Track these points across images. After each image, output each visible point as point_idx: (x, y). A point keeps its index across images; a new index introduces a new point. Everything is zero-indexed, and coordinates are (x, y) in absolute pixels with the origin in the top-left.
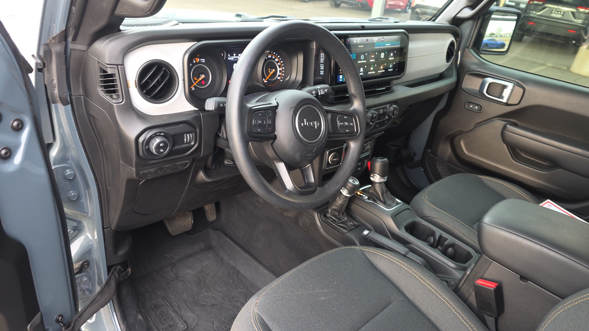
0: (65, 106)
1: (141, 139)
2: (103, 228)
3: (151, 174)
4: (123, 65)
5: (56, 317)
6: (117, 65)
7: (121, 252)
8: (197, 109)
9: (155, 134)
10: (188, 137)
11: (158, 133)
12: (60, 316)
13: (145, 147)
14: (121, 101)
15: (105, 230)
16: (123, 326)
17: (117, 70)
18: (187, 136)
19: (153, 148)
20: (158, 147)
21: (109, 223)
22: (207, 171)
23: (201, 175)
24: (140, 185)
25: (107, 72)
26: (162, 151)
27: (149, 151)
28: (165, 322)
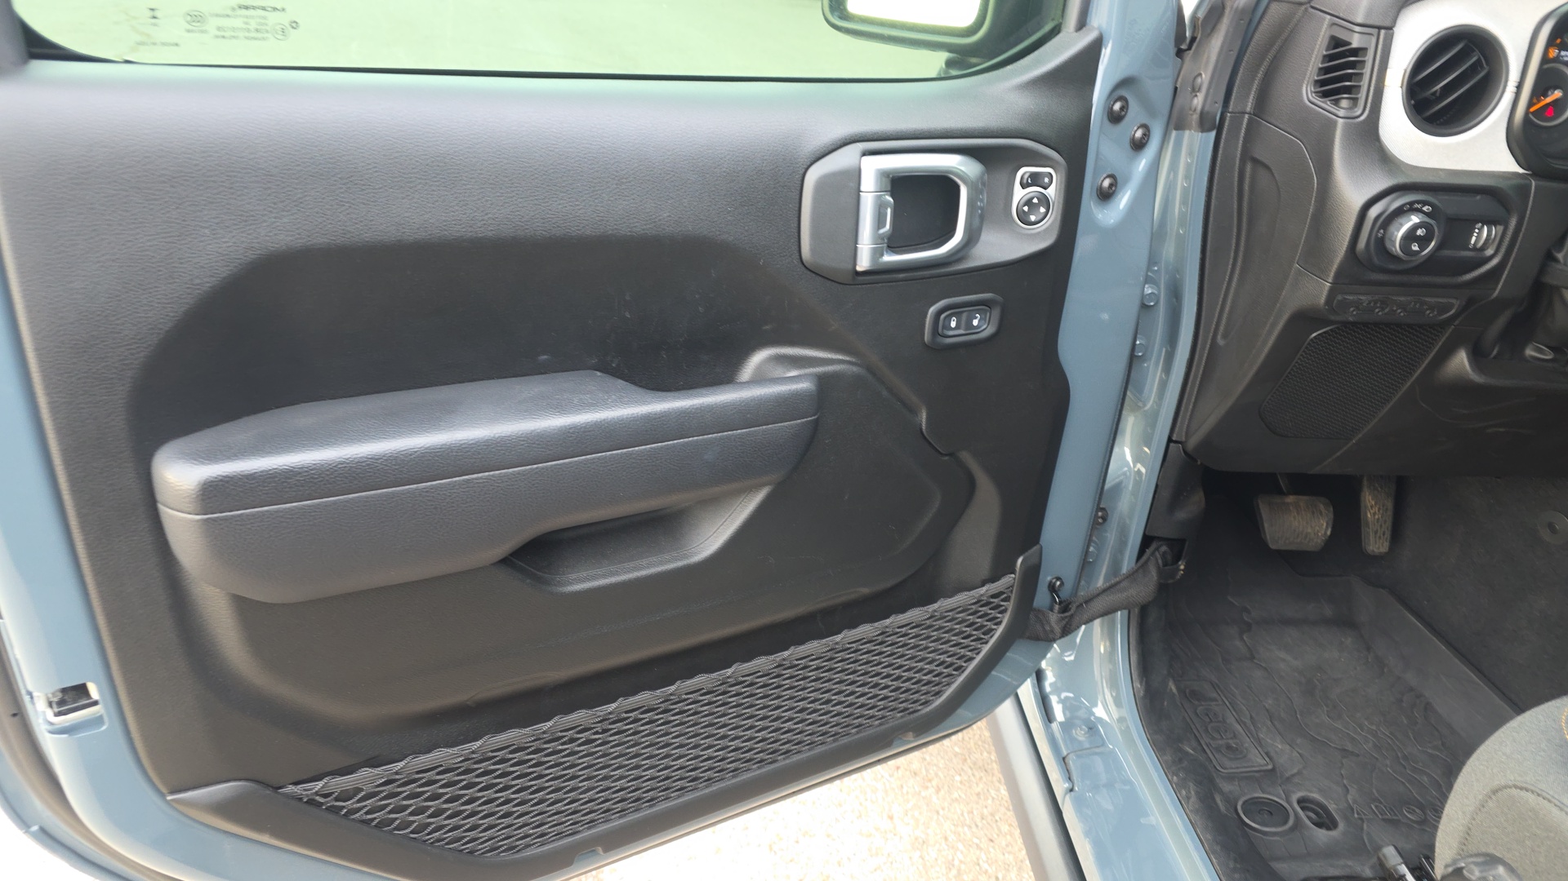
0: (1205, 134)
1: (1374, 211)
2: (1170, 440)
3: (1357, 308)
4: (1390, 28)
5: (1049, 578)
6: (1379, 28)
7: (1182, 515)
8: (1521, 171)
9: (1411, 203)
10: (1481, 235)
11: (1418, 202)
12: (1058, 579)
13: (1378, 231)
14: (1359, 113)
15: (1172, 445)
16: (1137, 685)
17: (1374, 40)
18: (1481, 230)
19: (1396, 236)
20: (1410, 236)
21: (1187, 433)
22: (1477, 355)
23: (1461, 361)
24: (1312, 340)
25: (1350, 44)
26: (1415, 247)
27: (1381, 244)
28: (1216, 735)
